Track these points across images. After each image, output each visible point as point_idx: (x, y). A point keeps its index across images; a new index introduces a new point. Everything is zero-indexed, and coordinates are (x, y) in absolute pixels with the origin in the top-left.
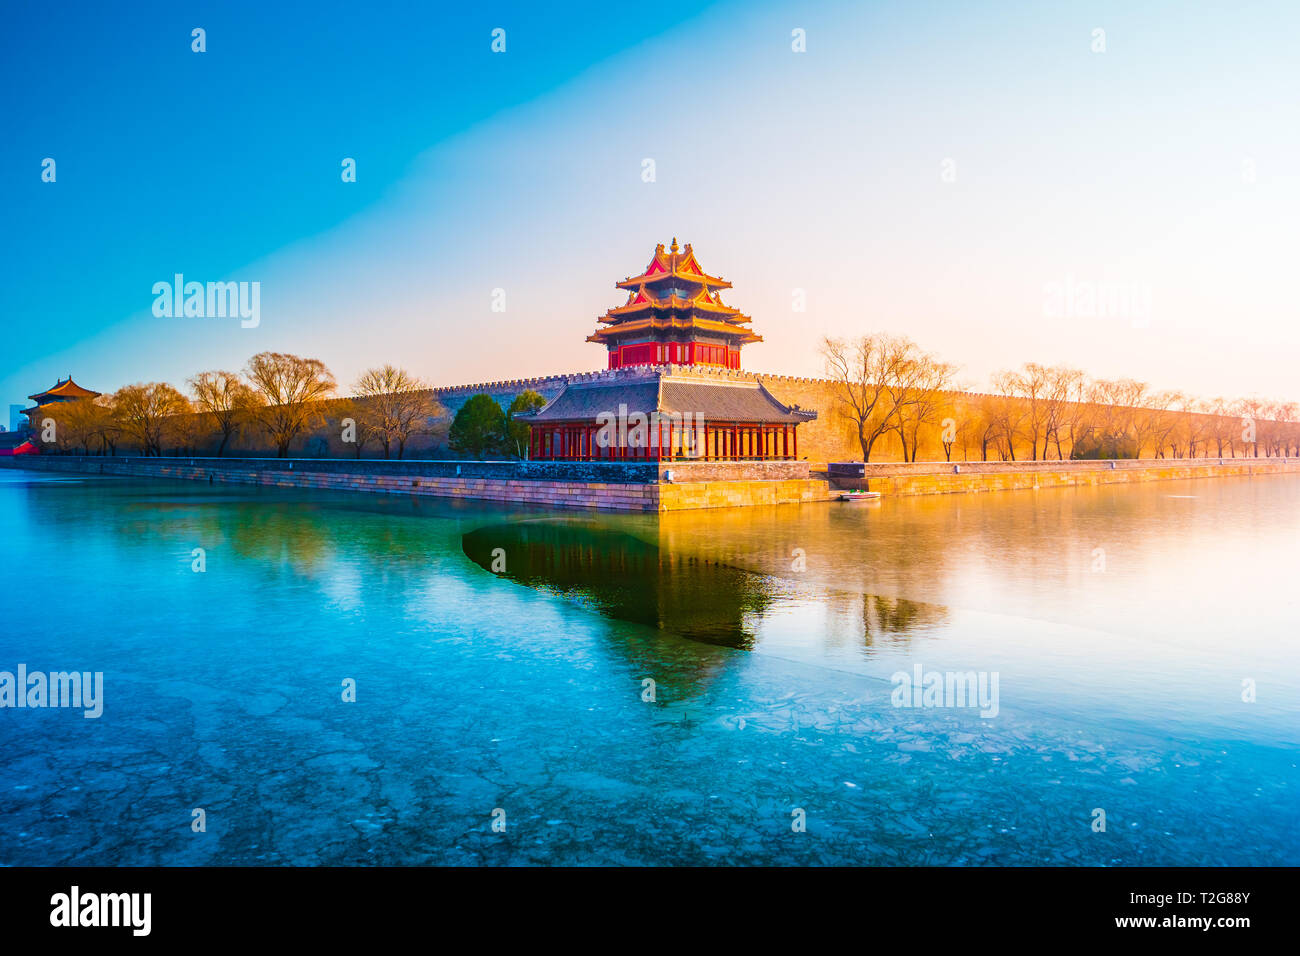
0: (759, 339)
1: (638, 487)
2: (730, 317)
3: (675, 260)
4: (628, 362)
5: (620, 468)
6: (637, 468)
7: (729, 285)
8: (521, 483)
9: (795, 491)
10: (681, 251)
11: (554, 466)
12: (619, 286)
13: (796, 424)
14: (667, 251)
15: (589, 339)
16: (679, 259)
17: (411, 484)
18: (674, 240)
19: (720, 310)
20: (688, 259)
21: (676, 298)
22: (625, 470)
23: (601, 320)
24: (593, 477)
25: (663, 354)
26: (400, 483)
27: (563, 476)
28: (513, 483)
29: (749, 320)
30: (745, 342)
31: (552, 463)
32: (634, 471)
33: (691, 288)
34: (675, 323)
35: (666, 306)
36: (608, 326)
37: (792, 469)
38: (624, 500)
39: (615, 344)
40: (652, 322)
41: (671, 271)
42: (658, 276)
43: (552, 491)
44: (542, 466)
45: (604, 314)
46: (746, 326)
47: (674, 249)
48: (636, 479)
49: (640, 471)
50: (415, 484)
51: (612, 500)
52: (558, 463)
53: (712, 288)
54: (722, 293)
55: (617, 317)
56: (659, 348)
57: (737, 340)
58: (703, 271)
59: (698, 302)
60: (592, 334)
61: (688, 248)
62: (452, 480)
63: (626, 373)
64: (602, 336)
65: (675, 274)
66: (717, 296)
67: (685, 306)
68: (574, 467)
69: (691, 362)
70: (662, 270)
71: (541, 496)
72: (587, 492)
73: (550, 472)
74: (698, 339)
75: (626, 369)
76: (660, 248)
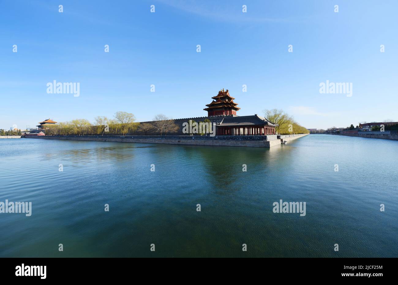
12: (212, 98)
17: (177, 141)
20: (226, 93)
25: (225, 113)
26: (173, 141)
28: (215, 141)
38: (256, 145)
39: (210, 111)
43: (230, 143)
45: (207, 104)
47: (223, 91)
50: (179, 141)
51: (252, 145)
62: (192, 140)
64: (206, 109)
71: (226, 144)
72: (243, 143)
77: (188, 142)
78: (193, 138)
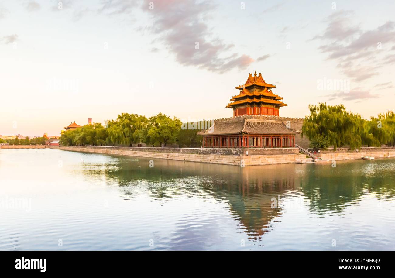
0: (286, 105)
1: (236, 157)
2: (275, 98)
3: (256, 78)
4: (239, 114)
5: (231, 150)
6: (236, 151)
7: (275, 87)
8: (200, 155)
9: (293, 158)
10: (258, 75)
11: (210, 150)
12: (236, 88)
13: (294, 135)
14: (253, 76)
15: (227, 107)
16: (257, 78)
17: (167, 155)
18: (255, 72)
19: (271, 96)
20: (260, 78)
21: (256, 92)
22: (232, 151)
23: (231, 100)
24: (222, 153)
25: (251, 112)
26: (163, 155)
27: (213, 152)
28: (197, 155)
29: (282, 98)
30: (281, 106)
31: (209, 149)
32: (235, 152)
33: (261, 88)
34: (255, 100)
35: (252, 95)
36: (233, 102)
37: (292, 151)
38: (232, 161)
39: (235, 108)
40: (248, 100)
41: (254, 83)
42: (250, 84)
43: (209, 158)
44: (206, 150)
45: (231, 98)
46: (281, 101)
47: (255, 75)
48: (236, 154)
49: (237, 152)
50: (168, 155)
51: (228, 161)
52: (211, 149)
53: (268, 88)
54: (272, 89)
55: (236, 99)
56: (250, 109)
57: (278, 106)
58: (266, 82)
59: (263, 93)
60: (227, 105)
61: (260, 74)
62: (179, 154)
63: (238, 118)
64: (231, 105)
65: (255, 83)
66: (271, 90)
67: (259, 95)
68: (216, 150)
69: (260, 114)
70: (251, 82)
71: (206, 160)
72: (220, 158)
73: (209, 152)
74: (263, 106)
75: (238, 117)
76: (250, 75)
77: (175, 156)
78: (181, 151)
